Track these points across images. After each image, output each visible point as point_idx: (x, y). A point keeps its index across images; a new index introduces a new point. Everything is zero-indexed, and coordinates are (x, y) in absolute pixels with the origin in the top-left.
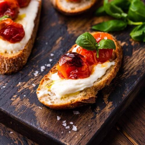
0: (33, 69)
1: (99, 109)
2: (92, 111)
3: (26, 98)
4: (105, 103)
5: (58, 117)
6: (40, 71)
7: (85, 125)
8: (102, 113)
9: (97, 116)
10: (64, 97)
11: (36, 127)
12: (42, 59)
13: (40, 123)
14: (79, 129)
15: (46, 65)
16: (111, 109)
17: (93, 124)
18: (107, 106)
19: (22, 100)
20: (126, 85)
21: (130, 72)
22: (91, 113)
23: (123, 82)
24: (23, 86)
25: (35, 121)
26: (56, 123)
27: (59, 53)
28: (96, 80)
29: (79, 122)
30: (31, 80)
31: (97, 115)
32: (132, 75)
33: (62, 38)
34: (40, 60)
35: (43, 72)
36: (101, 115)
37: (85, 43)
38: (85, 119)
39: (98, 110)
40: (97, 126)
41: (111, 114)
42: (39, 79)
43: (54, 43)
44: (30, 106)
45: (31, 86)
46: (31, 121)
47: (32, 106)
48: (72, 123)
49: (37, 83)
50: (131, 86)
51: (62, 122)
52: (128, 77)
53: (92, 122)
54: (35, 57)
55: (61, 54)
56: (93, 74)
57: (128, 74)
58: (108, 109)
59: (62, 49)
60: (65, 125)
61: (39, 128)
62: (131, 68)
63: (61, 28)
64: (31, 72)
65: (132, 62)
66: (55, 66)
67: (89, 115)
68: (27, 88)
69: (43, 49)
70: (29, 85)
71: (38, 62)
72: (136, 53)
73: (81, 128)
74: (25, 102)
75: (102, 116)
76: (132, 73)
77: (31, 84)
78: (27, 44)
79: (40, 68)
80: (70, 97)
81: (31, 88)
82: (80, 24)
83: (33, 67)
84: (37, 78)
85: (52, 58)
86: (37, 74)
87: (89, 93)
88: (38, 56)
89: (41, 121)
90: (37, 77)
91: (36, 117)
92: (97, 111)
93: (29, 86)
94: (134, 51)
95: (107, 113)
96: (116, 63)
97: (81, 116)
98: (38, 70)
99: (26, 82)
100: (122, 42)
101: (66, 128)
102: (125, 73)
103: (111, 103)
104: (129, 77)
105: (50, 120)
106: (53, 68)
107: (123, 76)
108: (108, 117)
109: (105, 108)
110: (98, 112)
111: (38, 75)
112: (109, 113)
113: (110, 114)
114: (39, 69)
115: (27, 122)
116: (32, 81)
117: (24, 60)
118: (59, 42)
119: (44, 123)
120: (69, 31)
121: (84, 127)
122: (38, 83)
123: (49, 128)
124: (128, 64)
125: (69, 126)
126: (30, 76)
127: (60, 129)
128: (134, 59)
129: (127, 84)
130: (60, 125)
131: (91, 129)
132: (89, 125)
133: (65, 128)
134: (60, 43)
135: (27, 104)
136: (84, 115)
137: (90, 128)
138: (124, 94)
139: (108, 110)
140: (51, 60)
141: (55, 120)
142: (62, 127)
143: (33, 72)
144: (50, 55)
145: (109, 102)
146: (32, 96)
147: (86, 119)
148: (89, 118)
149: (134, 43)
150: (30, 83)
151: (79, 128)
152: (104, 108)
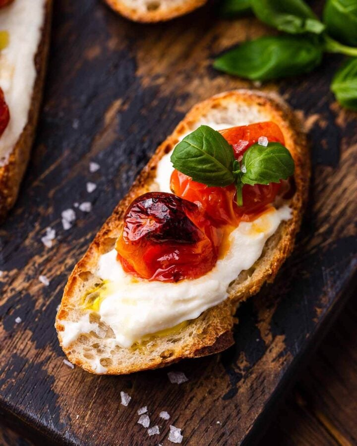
0: (40, 220)
1: (245, 363)
2: (224, 370)
3: (24, 327)
4: (262, 342)
5: (122, 394)
6: (59, 227)
7: (207, 419)
8: (254, 376)
9: (240, 387)
10: (140, 342)
11: (59, 432)
12: (64, 183)
13: (69, 417)
14: (188, 434)
15: (76, 205)
16: (281, 360)
17: (228, 417)
18: (270, 351)
19: (11, 336)
20: (326, 272)
21: (335, 223)
22: (222, 378)
23: (315, 263)
24: (10, 284)
25: (56, 410)
26: (118, 415)
27: (115, 159)
28: (235, 276)
29: (188, 412)
30: (35, 263)
31: (240, 383)
32: (342, 235)
33: (123, 104)
34: (57, 188)
35: (68, 231)
36: (252, 385)
37: (200, 167)
38: (204, 398)
39: (242, 366)
40: (242, 425)
41: (281, 381)
42: (59, 255)
43: (97, 123)
44: (37, 355)
45: (36, 285)
46: (41, 409)
47: (43, 357)
48: (165, 415)
49: (53, 271)
50: (339, 277)
51: (136, 412)
52: (330, 245)
53: (226, 410)
54: (42, 176)
55: (121, 164)
56: (225, 258)
57: (329, 232)
58: (273, 360)
59: (124, 145)
60: (145, 422)
61: (67, 435)
62: (337, 211)
63: (116, 66)
64: (31, 231)
65: (340, 191)
66: (108, 224)
67: (215, 385)
68: (24, 292)
69: (65, 144)
70: (28, 281)
71: (51, 193)
72: (351, 154)
73: (194, 432)
74: (21, 341)
75: (255, 386)
76: (343, 228)
77: (36, 274)
78: (18, 144)
79: (61, 218)
80: (159, 342)
81: (35, 289)
82: (177, 50)
83: (39, 214)
84: (51, 253)
85: (94, 177)
86: (53, 240)
87: (215, 321)
88: (52, 173)
89: (71, 410)
90: (52, 248)
91: (58, 397)
92: (240, 370)
93: (31, 285)
94: (344, 147)
95: (270, 375)
96: (296, 212)
97: (192, 389)
98: (53, 224)
99: (20, 269)
100: (307, 115)
101: (150, 432)
102: (322, 230)
103: (280, 338)
104: (333, 243)
105: (100, 405)
106: (101, 233)
107: (316, 241)
108: (273, 389)
109: (264, 359)
110: (243, 373)
111: (55, 242)
112: (276, 375)
113: (278, 380)
114: (58, 221)
115: (31, 415)
116: (36, 265)
117: (10, 196)
118: (113, 119)
119: (83, 417)
120: (141, 77)
121: (204, 427)
122: (57, 271)
123: (98, 432)
124: (328, 197)
125: (157, 427)
126: (32, 245)
127: (132, 436)
128: (345, 177)
129: (328, 271)
130: (129, 422)
131: (223, 434)
132: (218, 422)
133: (146, 433)
134: (117, 121)
135: (27, 350)
136: (201, 384)
137: (220, 433)
138: (320, 307)
139: (272, 365)
140: (91, 187)
141: (115, 406)
142: (136, 429)
143: (38, 233)
144: (88, 168)
145: (274, 337)
146: (39, 320)
147: (209, 400)
148: (216, 397)
149: (346, 120)
150: (31, 272)
151: (189, 431)
152: (260, 358)
